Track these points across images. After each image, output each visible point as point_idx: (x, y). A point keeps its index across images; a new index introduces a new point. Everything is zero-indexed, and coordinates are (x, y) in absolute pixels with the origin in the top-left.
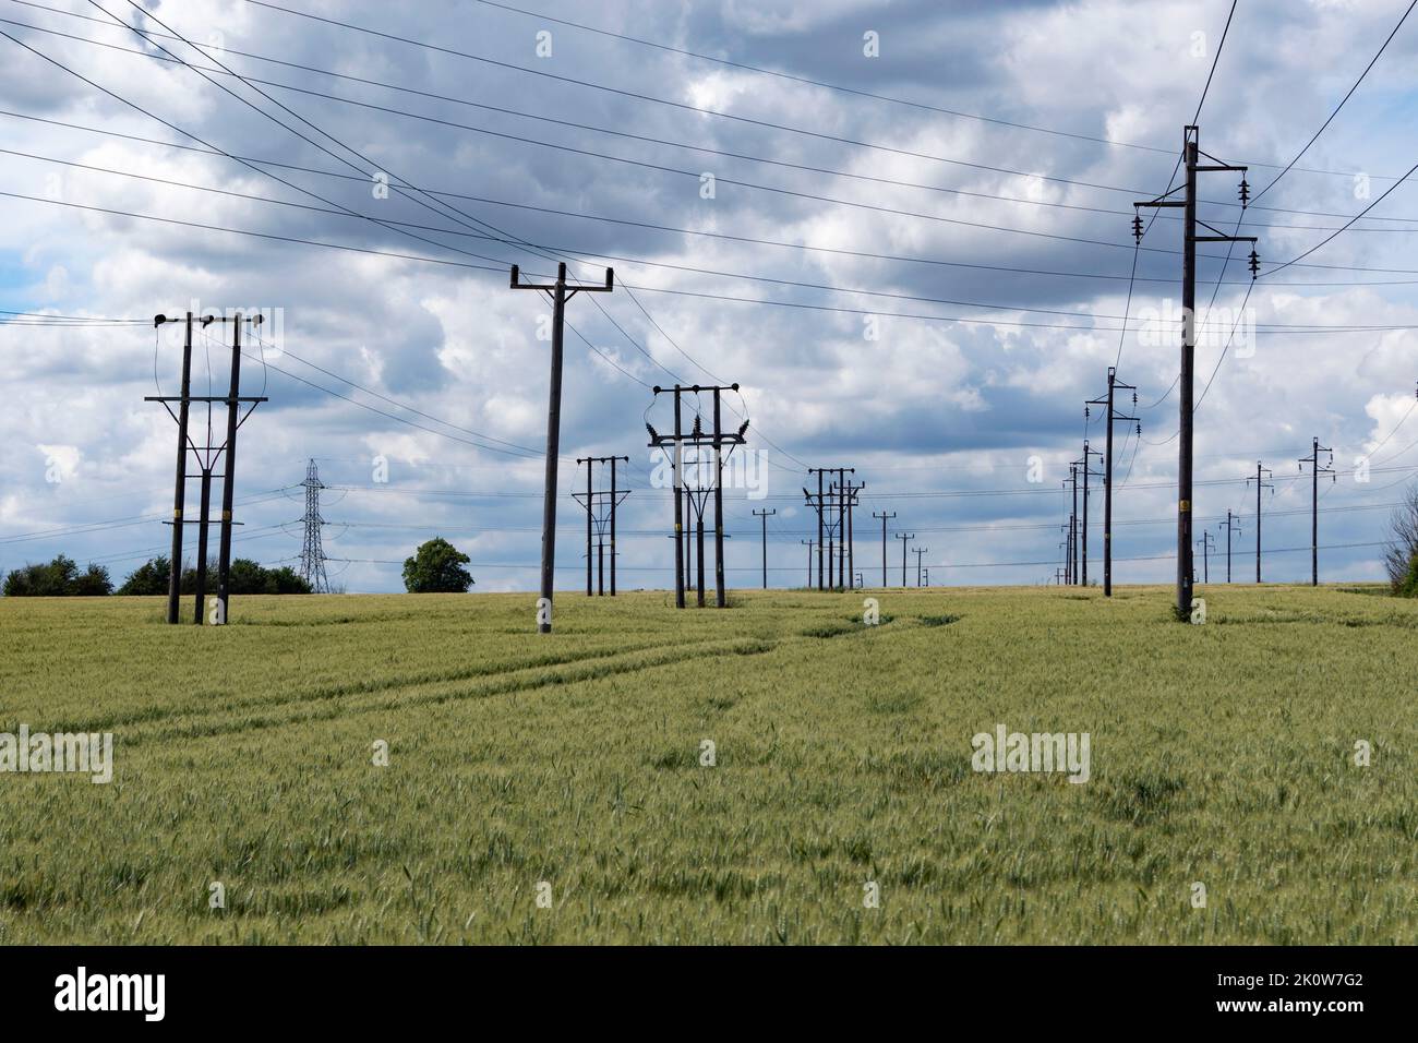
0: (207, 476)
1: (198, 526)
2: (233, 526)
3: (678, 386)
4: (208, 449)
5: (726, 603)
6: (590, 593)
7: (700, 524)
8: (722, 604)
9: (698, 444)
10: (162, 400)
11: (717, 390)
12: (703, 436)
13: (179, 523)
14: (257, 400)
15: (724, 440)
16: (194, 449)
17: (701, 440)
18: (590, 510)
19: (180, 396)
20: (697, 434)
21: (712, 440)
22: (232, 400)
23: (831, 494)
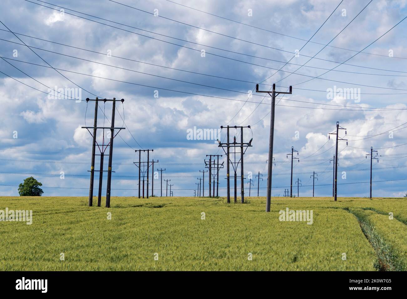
0: (102, 155)
1: (99, 173)
2: (112, 173)
3: (228, 126)
4: (103, 145)
5: (244, 201)
6: (139, 197)
7: (235, 174)
8: (243, 202)
9: (235, 146)
10: (87, 128)
11: (242, 128)
12: (237, 143)
13: (93, 171)
14: (121, 129)
15: (244, 145)
16: (98, 145)
17: (236, 145)
18: (140, 168)
19: (93, 127)
20: (235, 143)
21: (240, 145)
22: (112, 128)
23: (214, 164)
